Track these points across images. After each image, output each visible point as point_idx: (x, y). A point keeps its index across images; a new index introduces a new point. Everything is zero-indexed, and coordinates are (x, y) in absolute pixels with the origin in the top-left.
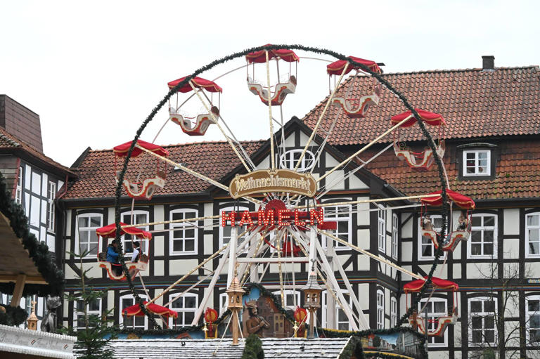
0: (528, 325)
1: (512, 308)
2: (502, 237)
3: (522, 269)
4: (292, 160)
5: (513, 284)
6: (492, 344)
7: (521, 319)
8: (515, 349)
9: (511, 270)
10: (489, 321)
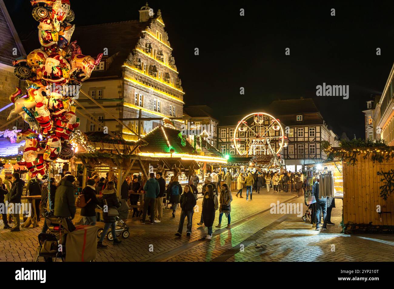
0: (310, 150)
1: (306, 147)
2: (305, 133)
3: (308, 139)
4: (265, 118)
5: (306, 142)
6: (303, 154)
7: (308, 149)
8: (307, 155)
9: (306, 139)
10: (302, 149)
